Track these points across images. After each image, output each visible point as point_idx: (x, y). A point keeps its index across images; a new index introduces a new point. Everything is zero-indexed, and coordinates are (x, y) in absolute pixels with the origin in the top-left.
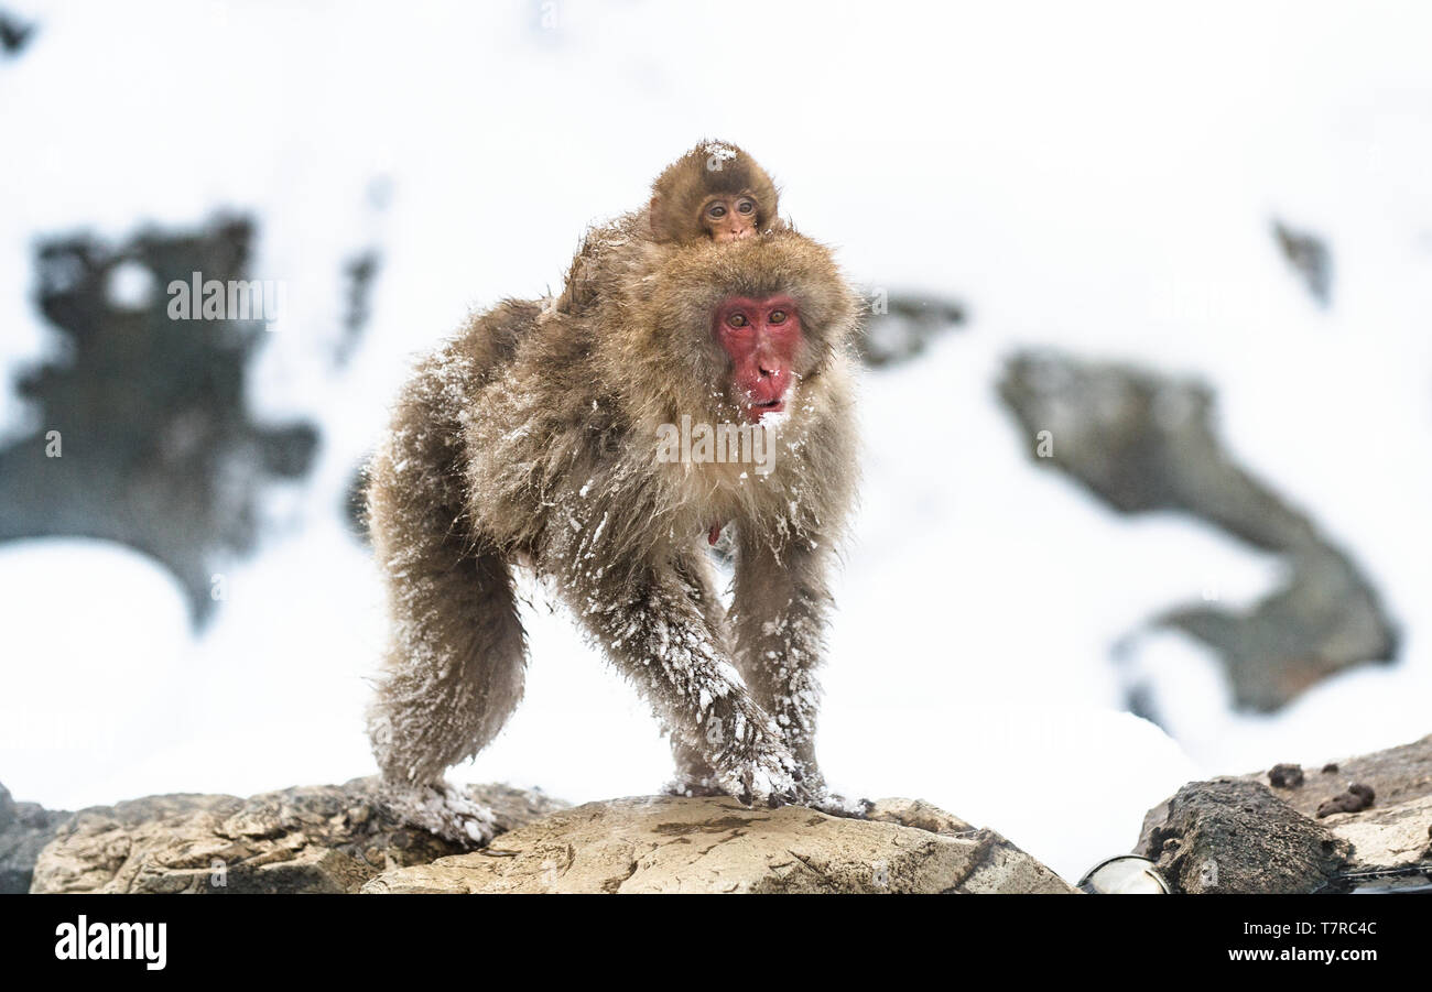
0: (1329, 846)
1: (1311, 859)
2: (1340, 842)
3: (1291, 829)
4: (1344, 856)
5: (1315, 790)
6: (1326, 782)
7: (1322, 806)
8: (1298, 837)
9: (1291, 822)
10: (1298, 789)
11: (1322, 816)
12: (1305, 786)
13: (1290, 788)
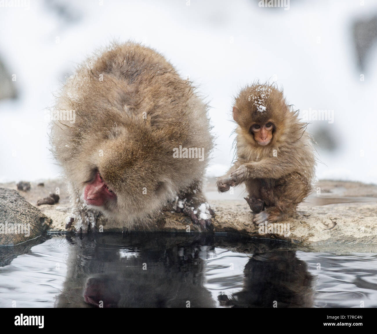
0: (43, 219)
1: (35, 224)
2: (47, 218)
3: (28, 211)
4: (48, 224)
5: (35, 193)
6: (39, 190)
7: (39, 201)
8: (31, 215)
9: (28, 209)
10: (28, 192)
11: (39, 205)
12: (31, 190)
13: (25, 191)
